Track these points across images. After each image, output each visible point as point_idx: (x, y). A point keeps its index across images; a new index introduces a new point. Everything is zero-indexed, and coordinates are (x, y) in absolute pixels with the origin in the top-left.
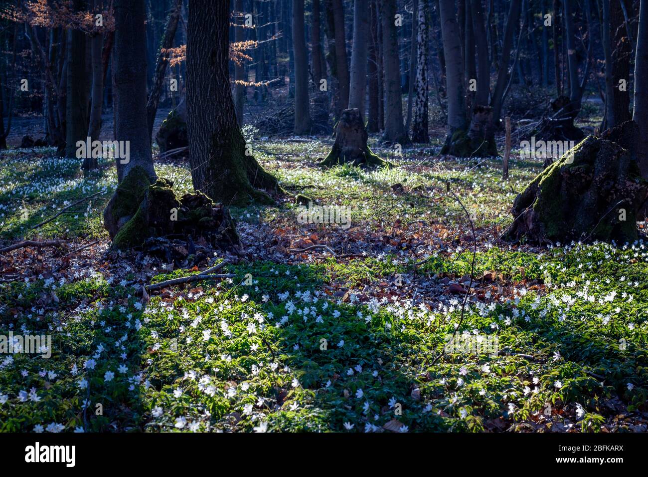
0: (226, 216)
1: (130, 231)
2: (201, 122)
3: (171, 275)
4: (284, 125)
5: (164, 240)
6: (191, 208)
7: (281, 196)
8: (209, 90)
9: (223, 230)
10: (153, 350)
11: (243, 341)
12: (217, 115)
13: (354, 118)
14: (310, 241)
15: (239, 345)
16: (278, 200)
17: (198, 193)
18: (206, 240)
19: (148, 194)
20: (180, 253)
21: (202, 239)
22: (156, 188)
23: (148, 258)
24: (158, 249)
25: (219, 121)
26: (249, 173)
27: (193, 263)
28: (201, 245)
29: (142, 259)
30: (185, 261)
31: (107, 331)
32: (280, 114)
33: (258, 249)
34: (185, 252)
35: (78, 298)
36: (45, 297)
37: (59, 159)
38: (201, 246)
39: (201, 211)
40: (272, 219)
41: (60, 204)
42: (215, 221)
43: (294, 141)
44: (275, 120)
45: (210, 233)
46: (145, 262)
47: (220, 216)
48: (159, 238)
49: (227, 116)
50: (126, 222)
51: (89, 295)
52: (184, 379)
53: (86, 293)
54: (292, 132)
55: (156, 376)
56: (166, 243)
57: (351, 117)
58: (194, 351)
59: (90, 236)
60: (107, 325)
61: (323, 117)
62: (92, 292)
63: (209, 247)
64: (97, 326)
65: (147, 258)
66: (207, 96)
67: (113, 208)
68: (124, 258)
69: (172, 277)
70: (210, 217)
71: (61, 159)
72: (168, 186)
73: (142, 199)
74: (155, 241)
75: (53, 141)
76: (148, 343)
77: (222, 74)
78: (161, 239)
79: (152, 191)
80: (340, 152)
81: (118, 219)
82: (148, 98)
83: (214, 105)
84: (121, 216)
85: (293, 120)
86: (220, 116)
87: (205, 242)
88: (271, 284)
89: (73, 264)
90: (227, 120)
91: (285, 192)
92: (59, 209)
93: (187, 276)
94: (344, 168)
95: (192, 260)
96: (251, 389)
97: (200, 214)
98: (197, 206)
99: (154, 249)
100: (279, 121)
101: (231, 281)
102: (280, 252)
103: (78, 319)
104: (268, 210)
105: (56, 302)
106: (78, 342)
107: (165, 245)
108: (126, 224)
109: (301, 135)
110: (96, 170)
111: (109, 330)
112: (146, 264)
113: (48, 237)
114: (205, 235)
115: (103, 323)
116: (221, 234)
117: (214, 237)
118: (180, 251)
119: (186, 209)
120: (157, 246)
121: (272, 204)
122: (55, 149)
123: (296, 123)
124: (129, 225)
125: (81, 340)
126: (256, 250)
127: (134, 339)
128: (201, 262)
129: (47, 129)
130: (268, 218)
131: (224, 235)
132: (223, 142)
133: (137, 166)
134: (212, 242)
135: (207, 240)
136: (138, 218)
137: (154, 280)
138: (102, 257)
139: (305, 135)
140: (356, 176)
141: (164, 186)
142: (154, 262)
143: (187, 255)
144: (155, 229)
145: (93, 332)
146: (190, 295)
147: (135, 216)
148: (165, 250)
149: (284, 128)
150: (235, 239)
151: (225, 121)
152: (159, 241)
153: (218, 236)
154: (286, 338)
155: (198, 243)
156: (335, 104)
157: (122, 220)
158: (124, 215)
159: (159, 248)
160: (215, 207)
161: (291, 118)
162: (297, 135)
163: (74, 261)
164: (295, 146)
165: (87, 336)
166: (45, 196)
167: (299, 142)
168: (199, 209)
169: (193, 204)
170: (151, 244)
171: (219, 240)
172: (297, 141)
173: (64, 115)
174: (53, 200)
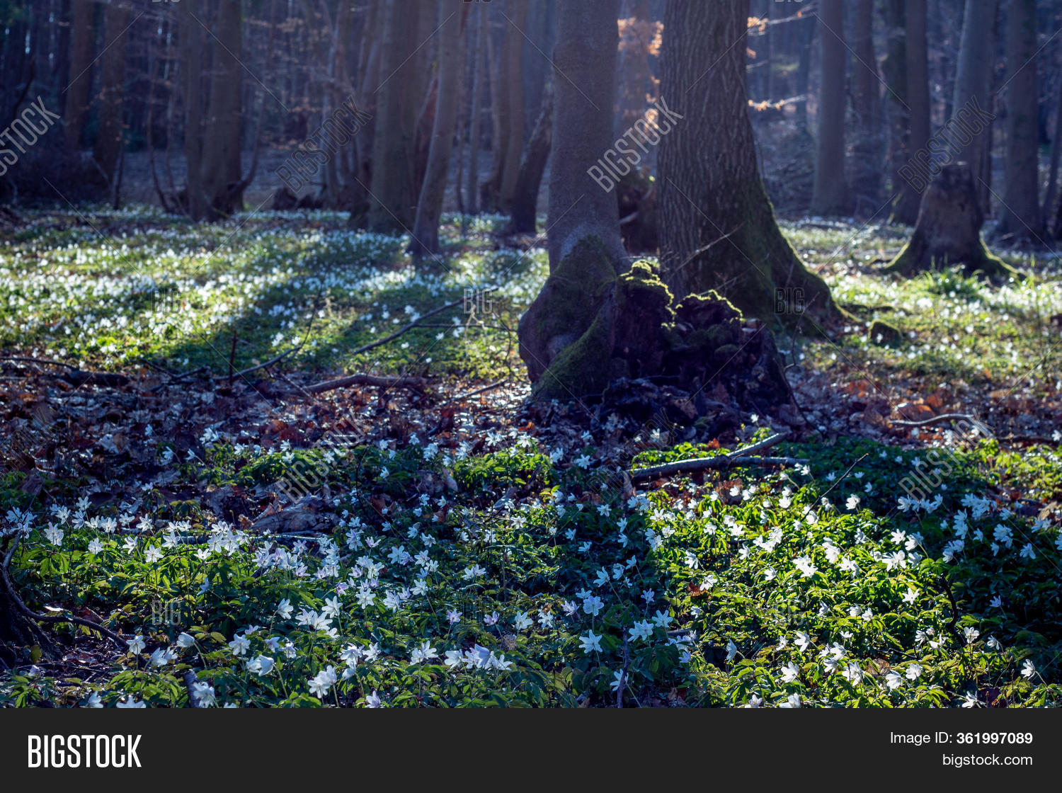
0: (769, 346)
1: (575, 363)
2: (686, 164)
3: (671, 453)
4: (792, 193)
5: (648, 385)
6: (697, 326)
7: (836, 322)
8: (706, 100)
9: (760, 372)
10: (701, 589)
11: (879, 585)
12: (719, 152)
13: (958, 182)
14: (927, 408)
15: (871, 591)
16: (831, 329)
17: (713, 296)
18: (728, 392)
19: (614, 292)
20: (682, 413)
21: (720, 388)
22: (632, 281)
23: (616, 419)
24: (635, 403)
25: (722, 165)
26: (775, 273)
27: (706, 434)
28: (719, 400)
29: (604, 420)
30: (690, 429)
31: (581, 549)
32: (786, 171)
33: (825, 416)
34: (691, 410)
35: (495, 484)
36: (430, 478)
37: (356, 232)
38: (717, 403)
39: (719, 332)
40: (829, 363)
41: (397, 311)
42: (745, 355)
43: (812, 226)
44: (774, 183)
45: (734, 377)
46: (609, 427)
47: (756, 345)
48: (639, 380)
49: (739, 155)
50: (566, 345)
51: (519, 480)
52: (778, 649)
53: (512, 477)
54: (807, 208)
55: (714, 641)
56: (652, 391)
57: (953, 179)
58: (779, 596)
59: (473, 374)
60: (581, 536)
61: (870, 182)
62: (523, 474)
63: (732, 406)
64: (560, 539)
65: (613, 418)
66: (700, 113)
67: (539, 316)
68: (563, 417)
69: (675, 457)
70: (737, 344)
71: (361, 233)
72: (655, 279)
73: (600, 301)
74: (631, 385)
75: (334, 200)
76: (677, 576)
77: (734, 71)
78: (644, 382)
79: (625, 287)
80: (925, 247)
81: (549, 339)
82: (534, 124)
83: (713, 130)
84: (556, 334)
85: (810, 185)
86: (724, 155)
87: (727, 395)
88: (884, 483)
89: (461, 422)
90: (739, 164)
91: (845, 313)
92: (396, 321)
93: (705, 457)
94: (943, 279)
95: (703, 428)
96: (925, 678)
97: (716, 338)
98: (707, 324)
99: (628, 402)
100: (781, 185)
101: (806, 471)
102: (873, 425)
103: (519, 522)
104: (817, 346)
105: (452, 490)
106: (527, 567)
107: (650, 394)
108: (565, 350)
109: (825, 215)
110: (435, 257)
111: (585, 547)
112: (612, 429)
113: (389, 371)
114: (726, 382)
115: (570, 534)
116: (758, 381)
117: (742, 387)
118: (683, 408)
119: (688, 327)
120: (633, 395)
121: (821, 337)
122: (345, 215)
123: (816, 191)
124: (573, 353)
125: (534, 565)
126: (822, 418)
127: (647, 566)
128: (724, 431)
129: (323, 176)
130: (820, 360)
131: (762, 384)
132: (727, 205)
133: (589, 237)
134: (737, 396)
135: (729, 389)
136: (592, 338)
137: (638, 461)
138: (519, 412)
139: (833, 214)
140: (968, 295)
141: (648, 277)
142: (627, 426)
143: (696, 418)
144: (625, 362)
145: (554, 549)
146: (734, 492)
147: (586, 335)
148: (649, 403)
149: (791, 199)
150: (785, 393)
151: (734, 164)
152: (639, 385)
153: (751, 385)
154: (968, 584)
155: (712, 396)
156: (894, 158)
157: (557, 342)
158: (563, 331)
159: (638, 399)
160: (745, 325)
161: (807, 180)
162: (817, 214)
163: (463, 417)
164: (818, 236)
165: (543, 556)
166: (359, 297)
167: (825, 228)
168: (715, 328)
169: (703, 317)
170: (621, 392)
171: (751, 393)
172: (819, 227)
173: (368, 148)
174: (376, 304)
